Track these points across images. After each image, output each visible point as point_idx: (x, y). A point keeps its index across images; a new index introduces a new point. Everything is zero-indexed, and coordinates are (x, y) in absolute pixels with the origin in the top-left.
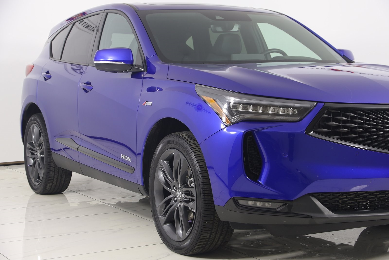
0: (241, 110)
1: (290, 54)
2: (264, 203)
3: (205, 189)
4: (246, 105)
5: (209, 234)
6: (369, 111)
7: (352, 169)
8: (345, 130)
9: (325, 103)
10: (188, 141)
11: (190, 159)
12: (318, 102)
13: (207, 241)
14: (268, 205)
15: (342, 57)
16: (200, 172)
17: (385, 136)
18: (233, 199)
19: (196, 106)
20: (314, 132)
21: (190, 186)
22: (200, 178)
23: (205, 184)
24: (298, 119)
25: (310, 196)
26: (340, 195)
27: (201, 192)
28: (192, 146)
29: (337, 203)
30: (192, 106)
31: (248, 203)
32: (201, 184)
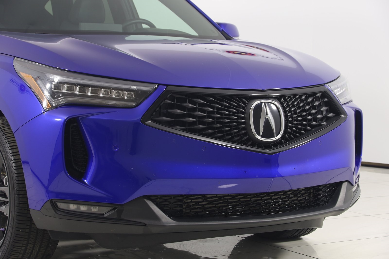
0: (65, 91)
1: (159, 26)
2: (89, 207)
3: (20, 189)
4: (71, 86)
5: (25, 246)
6: (222, 98)
7: (198, 168)
8: (191, 119)
9: (167, 85)
10: (3, 129)
11: (4, 151)
12: (159, 85)
13: (22, 254)
14: (94, 210)
15: (220, 33)
16: (14, 168)
17: (240, 128)
18: (51, 201)
19: (19, 86)
20: (153, 121)
21: (6, 185)
22: (14, 175)
23: (20, 182)
24: (134, 104)
25: (145, 199)
26: (183, 198)
27: (15, 193)
28: (7, 135)
29: (179, 209)
30: (15, 84)
31: (69, 207)
32: (15, 182)
